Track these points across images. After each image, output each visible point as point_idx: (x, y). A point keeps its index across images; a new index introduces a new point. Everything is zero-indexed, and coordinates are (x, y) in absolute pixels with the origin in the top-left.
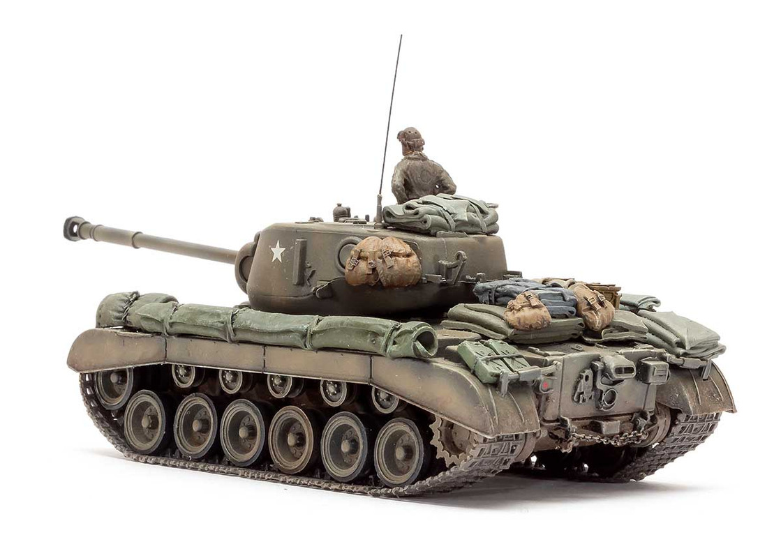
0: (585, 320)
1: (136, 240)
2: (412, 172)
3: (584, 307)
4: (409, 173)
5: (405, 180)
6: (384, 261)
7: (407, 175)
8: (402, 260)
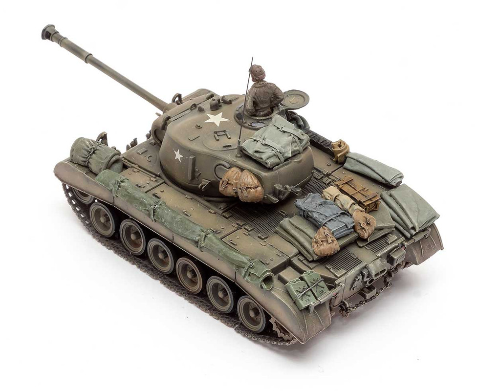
0: (359, 235)
1: (88, 59)
2: (258, 96)
3: (358, 228)
4: (256, 97)
5: (254, 102)
6: (242, 192)
7: (255, 99)
8: (252, 190)
